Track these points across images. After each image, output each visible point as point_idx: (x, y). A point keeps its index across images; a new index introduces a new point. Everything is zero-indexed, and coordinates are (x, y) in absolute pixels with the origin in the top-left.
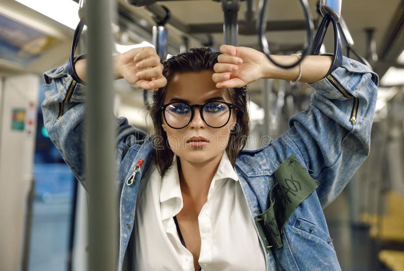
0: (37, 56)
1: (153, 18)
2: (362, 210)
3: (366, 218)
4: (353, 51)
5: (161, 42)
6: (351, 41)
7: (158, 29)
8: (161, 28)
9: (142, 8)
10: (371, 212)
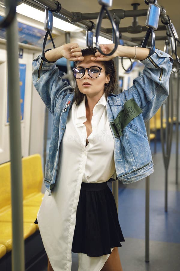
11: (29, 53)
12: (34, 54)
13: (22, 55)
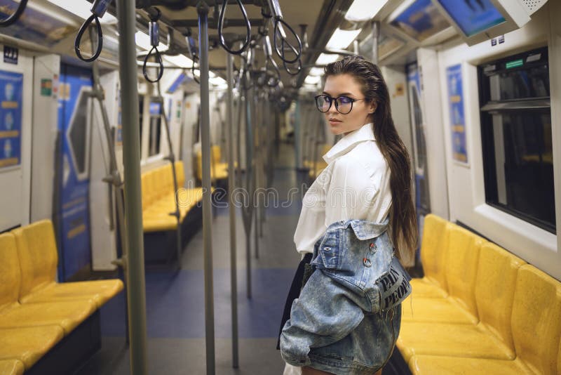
0: (57, 41)
1: (148, 16)
2: (304, 158)
3: (307, 164)
4: (286, 42)
5: (154, 33)
6: (284, 35)
7: (152, 24)
8: (155, 23)
9: (142, 10)
10: (309, 160)
11: (27, 56)
12: (34, 58)
13: (16, 59)
